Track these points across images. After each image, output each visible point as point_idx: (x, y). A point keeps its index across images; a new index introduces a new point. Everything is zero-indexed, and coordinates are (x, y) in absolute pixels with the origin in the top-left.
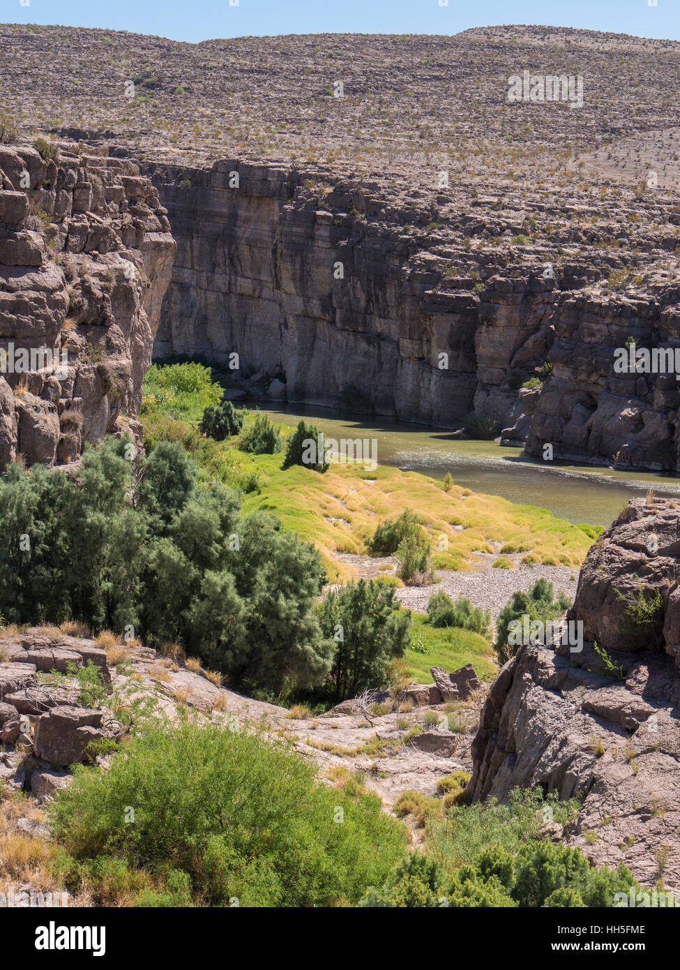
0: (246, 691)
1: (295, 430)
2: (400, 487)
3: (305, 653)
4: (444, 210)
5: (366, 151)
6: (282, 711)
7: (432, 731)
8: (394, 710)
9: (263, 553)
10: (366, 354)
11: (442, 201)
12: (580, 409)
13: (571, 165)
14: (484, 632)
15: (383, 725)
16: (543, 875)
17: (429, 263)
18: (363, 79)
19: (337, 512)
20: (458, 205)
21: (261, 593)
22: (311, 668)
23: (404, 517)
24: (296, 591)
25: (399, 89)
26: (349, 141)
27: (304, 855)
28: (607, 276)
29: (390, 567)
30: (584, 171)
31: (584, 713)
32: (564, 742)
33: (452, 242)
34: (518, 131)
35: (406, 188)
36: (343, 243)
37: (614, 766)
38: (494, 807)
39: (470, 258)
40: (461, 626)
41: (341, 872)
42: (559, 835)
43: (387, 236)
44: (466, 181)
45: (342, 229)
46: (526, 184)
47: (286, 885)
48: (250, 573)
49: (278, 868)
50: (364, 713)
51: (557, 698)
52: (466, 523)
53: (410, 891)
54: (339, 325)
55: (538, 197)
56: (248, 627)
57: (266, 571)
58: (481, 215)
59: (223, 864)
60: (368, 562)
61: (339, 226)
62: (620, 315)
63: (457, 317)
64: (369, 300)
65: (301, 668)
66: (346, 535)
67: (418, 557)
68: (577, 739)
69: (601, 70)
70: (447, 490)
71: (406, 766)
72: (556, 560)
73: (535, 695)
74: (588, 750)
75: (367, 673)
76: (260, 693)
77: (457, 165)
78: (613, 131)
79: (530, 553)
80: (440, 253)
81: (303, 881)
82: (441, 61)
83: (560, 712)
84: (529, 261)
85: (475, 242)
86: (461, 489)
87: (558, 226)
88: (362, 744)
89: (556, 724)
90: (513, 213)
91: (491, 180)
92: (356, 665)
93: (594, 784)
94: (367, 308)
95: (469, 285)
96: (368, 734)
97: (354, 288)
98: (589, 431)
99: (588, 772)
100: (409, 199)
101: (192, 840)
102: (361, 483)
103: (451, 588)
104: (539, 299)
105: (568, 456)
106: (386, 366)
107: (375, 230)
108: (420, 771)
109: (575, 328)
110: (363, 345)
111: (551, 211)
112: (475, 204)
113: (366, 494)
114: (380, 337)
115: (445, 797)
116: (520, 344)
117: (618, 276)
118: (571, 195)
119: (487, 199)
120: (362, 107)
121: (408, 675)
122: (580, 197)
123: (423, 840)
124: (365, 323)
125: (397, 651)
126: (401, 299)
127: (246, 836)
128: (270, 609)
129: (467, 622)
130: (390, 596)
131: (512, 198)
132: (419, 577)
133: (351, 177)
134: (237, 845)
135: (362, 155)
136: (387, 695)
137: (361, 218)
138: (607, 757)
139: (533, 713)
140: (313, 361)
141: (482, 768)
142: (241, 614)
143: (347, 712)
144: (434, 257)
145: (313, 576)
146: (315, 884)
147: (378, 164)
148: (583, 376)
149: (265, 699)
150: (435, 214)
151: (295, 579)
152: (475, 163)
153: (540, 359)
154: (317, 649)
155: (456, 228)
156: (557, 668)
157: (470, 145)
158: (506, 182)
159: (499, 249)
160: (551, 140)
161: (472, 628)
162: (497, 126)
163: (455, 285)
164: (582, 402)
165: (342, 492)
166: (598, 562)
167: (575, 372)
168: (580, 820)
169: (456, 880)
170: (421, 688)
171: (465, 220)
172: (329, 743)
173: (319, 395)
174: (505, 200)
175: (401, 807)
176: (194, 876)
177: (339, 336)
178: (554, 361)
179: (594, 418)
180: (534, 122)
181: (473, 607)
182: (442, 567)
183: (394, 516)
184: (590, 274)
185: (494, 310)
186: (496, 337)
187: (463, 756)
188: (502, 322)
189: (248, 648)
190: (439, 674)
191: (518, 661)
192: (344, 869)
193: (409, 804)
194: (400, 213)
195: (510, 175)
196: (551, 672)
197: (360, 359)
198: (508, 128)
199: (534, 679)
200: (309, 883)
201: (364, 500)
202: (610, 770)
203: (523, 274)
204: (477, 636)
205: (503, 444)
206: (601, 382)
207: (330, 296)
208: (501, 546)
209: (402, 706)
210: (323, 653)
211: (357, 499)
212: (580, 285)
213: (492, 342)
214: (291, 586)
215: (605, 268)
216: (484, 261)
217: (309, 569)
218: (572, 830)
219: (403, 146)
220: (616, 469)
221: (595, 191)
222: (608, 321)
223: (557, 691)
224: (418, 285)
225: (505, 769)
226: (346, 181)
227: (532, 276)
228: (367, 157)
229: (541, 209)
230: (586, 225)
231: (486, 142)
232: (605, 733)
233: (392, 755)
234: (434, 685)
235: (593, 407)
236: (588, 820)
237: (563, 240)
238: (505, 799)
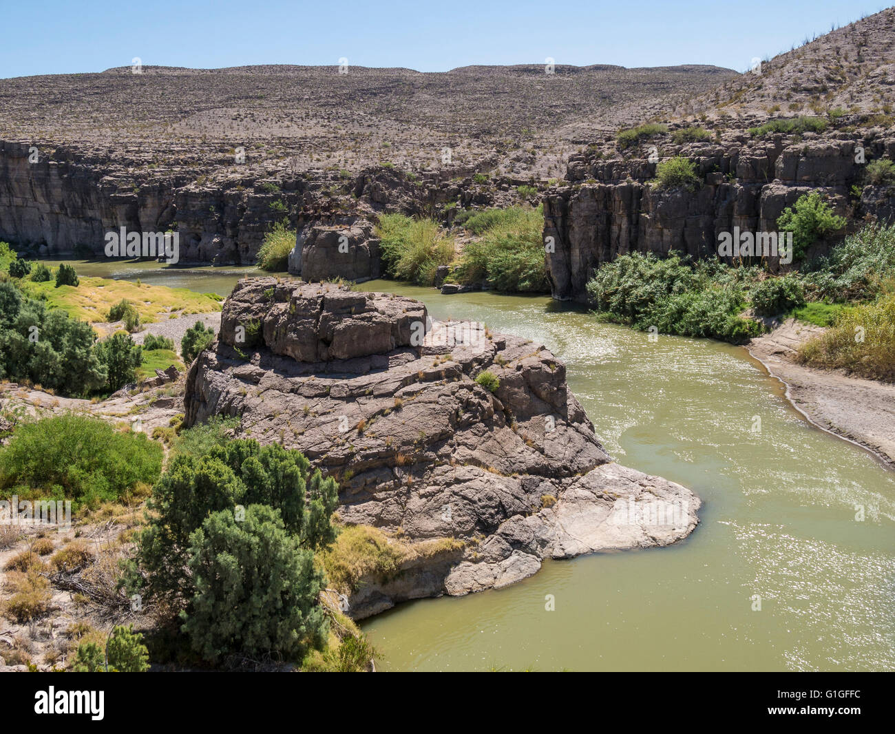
0: (67, 396)
1: (58, 268)
2: (116, 288)
3: (93, 373)
4: (113, 156)
5: (69, 131)
6: (87, 402)
7: (161, 398)
8: (141, 391)
9: (63, 329)
10: (86, 228)
11: (111, 152)
12: (193, 241)
13: (170, 130)
14: (172, 349)
15: (138, 399)
16: (240, 453)
17: (110, 182)
18: (60, 96)
19: (89, 304)
20: (119, 153)
21: (66, 349)
22: (98, 380)
23: (123, 302)
24: (83, 345)
25: (79, 100)
26: (59, 127)
27: (116, 465)
28: (196, 179)
29: (120, 326)
30: (176, 132)
31: (234, 378)
32: (228, 393)
33: (119, 170)
34: (140, 116)
35: (92, 147)
36: (65, 176)
37: (253, 399)
38: (201, 427)
39: (129, 177)
40: (161, 348)
41: (136, 470)
42: (233, 434)
43: (87, 170)
44: (121, 141)
45: (63, 170)
46: (150, 140)
47: (110, 481)
48: (58, 340)
49: (105, 475)
50: (127, 395)
51: (221, 374)
52: (152, 300)
53: (183, 472)
54: (70, 215)
55: (157, 146)
56: (62, 366)
57: (67, 338)
58: (131, 157)
59: (77, 477)
60: (109, 325)
61: (62, 168)
62: (205, 197)
63: (128, 205)
64: (83, 202)
65: (92, 381)
66: (95, 314)
67: (133, 319)
68: (233, 390)
69: (175, 84)
70: (139, 286)
71: (153, 416)
72: (197, 311)
73: (210, 374)
74: (239, 394)
75: (125, 377)
76: (73, 395)
77: (115, 134)
78: (186, 112)
79: (185, 310)
80: (114, 176)
81: (118, 477)
82: (97, 85)
83: (223, 380)
84: (158, 176)
85: (131, 170)
86: (146, 285)
87: (169, 158)
88: (129, 410)
89: (223, 385)
90: (146, 154)
91: (133, 140)
92: (119, 375)
93: (246, 409)
94: (82, 206)
95: (131, 190)
96: (131, 404)
97: (74, 196)
98: (199, 250)
99: (241, 404)
100: (95, 152)
101: (60, 470)
102: (97, 289)
103: (153, 331)
104: (166, 193)
105: (191, 264)
106: (97, 232)
107: (80, 168)
108: (160, 417)
109: (185, 204)
110: (84, 223)
111: (164, 152)
112: (128, 152)
113: (101, 294)
114: (92, 219)
115: (175, 427)
116: (160, 215)
117: (200, 179)
118: (172, 144)
119: (133, 149)
120: (61, 110)
121: (142, 374)
122: (177, 144)
123: (169, 448)
124: (83, 213)
125: (138, 364)
126: (99, 200)
127: (86, 463)
128: (72, 356)
129: (163, 346)
130: (130, 340)
131: (144, 147)
132: (136, 328)
133: (64, 144)
134: (82, 467)
135: (67, 133)
136: (136, 385)
137: (73, 164)
138: (249, 396)
139: (211, 382)
140: (60, 234)
141: (191, 411)
142: (58, 359)
143: (118, 396)
144: (112, 178)
145: (91, 336)
146: (124, 478)
147: (76, 137)
148: (193, 226)
149: (76, 398)
150: (109, 158)
151: (81, 339)
152: (124, 132)
153: (171, 221)
154: (99, 370)
155: (120, 164)
156: (218, 360)
157: (118, 124)
158: (140, 140)
159: (143, 172)
160: (157, 119)
161: (166, 348)
162: (130, 114)
163: (124, 191)
164: (194, 238)
165: (88, 294)
166: (229, 310)
167: (189, 225)
168: (242, 425)
169: (203, 463)
170: (152, 379)
171: (124, 159)
172: (113, 413)
173: (65, 250)
174: (142, 148)
175: (155, 435)
176: (64, 486)
177: (71, 221)
178: (177, 221)
179: (201, 245)
180: (148, 111)
181: (165, 338)
182: (145, 322)
183: (117, 302)
184: (188, 179)
185: (146, 200)
186: (148, 213)
187: (178, 407)
188: (150, 206)
189: (64, 375)
190: (159, 372)
191: (199, 360)
192: (138, 468)
193: (158, 433)
194: (92, 159)
195: (141, 136)
196: (216, 362)
197: (84, 230)
198: (135, 114)
199: (208, 367)
200: (122, 478)
201: (100, 297)
202: (251, 401)
203: (156, 182)
204: (169, 351)
205: (160, 262)
206: (201, 228)
207: (63, 202)
208: (171, 309)
209: (144, 389)
210: (102, 371)
211: (97, 297)
212: (184, 185)
213: (147, 215)
214: (80, 343)
215: (194, 176)
216: (136, 178)
217: (88, 333)
218: (239, 430)
219: (86, 127)
220: (215, 266)
221: (183, 141)
222: (200, 199)
223: (220, 370)
224: (106, 193)
225: (201, 409)
226: (62, 146)
227: (161, 183)
228: (70, 133)
229: (159, 151)
230: (182, 157)
231: (126, 122)
232: (246, 385)
233: (145, 412)
234: (157, 377)
235: (199, 240)
236: (245, 425)
237: (172, 165)
238: (206, 422)
